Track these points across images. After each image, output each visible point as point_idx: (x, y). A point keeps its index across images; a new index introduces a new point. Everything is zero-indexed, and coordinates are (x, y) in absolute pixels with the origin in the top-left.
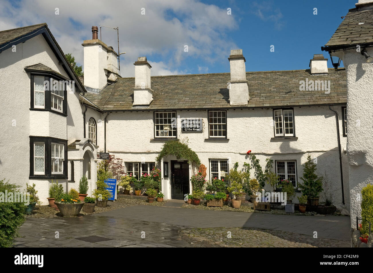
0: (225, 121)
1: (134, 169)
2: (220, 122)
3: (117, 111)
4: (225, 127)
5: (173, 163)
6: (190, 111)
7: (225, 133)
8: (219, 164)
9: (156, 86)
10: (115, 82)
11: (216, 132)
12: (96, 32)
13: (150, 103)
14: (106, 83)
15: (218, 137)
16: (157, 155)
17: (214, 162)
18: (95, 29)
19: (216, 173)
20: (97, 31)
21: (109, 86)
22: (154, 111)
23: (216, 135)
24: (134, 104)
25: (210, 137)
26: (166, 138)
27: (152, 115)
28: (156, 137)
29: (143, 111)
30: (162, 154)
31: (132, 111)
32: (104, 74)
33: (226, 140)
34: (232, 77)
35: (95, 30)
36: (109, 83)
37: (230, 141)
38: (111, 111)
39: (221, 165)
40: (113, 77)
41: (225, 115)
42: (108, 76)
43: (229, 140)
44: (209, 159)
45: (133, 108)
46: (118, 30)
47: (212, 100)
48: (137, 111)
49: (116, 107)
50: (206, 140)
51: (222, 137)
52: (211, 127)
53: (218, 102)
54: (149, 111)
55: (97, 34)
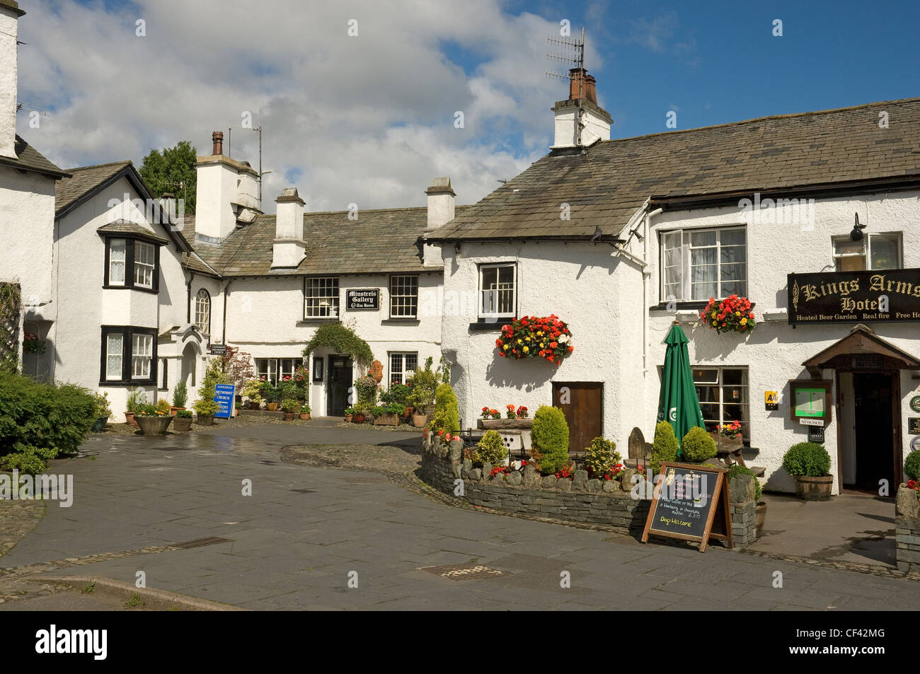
0: (415, 292)
1: (269, 368)
2: (407, 293)
3: (243, 277)
4: (415, 301)
5: (332, 358)
6: (360, 276)
7: (415, 312)
8: (404, 360)
9: (316, 230)
10: (250, 224)
11: (401, 309)
12: (219, 141)
13: (299, 264)
14: (234, 225)
15: (404, 316)
16: (304, 347)
17: (396, 357)
18: (218, 137)
19: (398, 375)
20: (221, 139)
21: (239, 231)
22: (305, 276)
23: (401, 313)
24: (274, 265)
25: (392, 316)
26: (322, 319)
27: (300, 284)
28: (306, 317)
29: (286, 276)
30: (313, 346)
31: (268, 277)
32: (231, 211)
33: (415, 322)
34: (429, 222)
35: (217, 139)
36: (240, 226)
37: (421, 323)
38: (235, 278)
39: (407, 362)
40: (246, 216)
41: (415, 282)
42: (237, 214)
43: (419, 321)
44: (389, 352)
45: (270, 272)
46: (260, 131)
47: (400, 257)
48: (277, 277)
49: (244, 269)
50: (384, 322)
51: (411, 316)
52: (394, 302)
53: (407, 261)
54: (295, 276)
55: (221, 143)
